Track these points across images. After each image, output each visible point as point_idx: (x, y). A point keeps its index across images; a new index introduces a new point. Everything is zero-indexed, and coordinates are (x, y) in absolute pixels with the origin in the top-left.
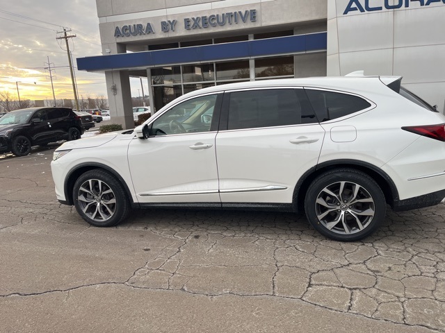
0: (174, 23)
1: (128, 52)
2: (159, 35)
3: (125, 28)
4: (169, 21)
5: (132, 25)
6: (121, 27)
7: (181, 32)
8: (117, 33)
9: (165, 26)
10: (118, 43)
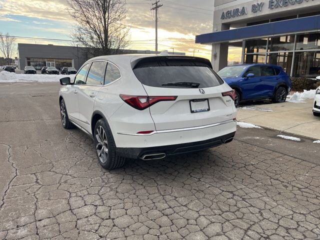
0: (262, 5)
1: (231, 29)
2: (250, 15)
3: (228, 13)
4: (258, 4)
5: (233, 10)
6: (225, 12)
7: (266, 11)
8: (223, 17)
9: (255, 8)
10: (223, 24)
